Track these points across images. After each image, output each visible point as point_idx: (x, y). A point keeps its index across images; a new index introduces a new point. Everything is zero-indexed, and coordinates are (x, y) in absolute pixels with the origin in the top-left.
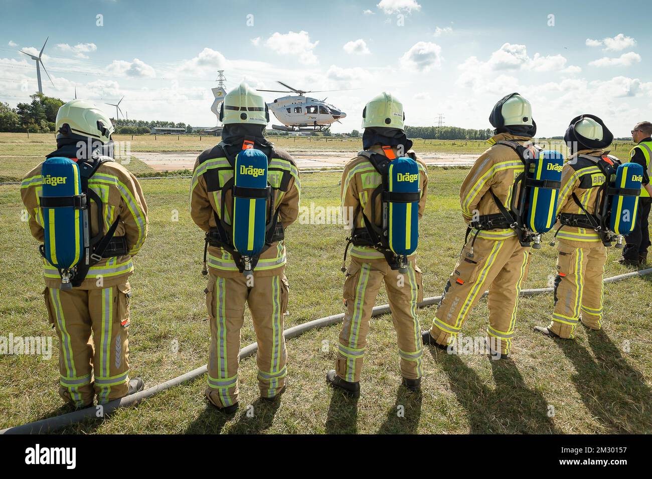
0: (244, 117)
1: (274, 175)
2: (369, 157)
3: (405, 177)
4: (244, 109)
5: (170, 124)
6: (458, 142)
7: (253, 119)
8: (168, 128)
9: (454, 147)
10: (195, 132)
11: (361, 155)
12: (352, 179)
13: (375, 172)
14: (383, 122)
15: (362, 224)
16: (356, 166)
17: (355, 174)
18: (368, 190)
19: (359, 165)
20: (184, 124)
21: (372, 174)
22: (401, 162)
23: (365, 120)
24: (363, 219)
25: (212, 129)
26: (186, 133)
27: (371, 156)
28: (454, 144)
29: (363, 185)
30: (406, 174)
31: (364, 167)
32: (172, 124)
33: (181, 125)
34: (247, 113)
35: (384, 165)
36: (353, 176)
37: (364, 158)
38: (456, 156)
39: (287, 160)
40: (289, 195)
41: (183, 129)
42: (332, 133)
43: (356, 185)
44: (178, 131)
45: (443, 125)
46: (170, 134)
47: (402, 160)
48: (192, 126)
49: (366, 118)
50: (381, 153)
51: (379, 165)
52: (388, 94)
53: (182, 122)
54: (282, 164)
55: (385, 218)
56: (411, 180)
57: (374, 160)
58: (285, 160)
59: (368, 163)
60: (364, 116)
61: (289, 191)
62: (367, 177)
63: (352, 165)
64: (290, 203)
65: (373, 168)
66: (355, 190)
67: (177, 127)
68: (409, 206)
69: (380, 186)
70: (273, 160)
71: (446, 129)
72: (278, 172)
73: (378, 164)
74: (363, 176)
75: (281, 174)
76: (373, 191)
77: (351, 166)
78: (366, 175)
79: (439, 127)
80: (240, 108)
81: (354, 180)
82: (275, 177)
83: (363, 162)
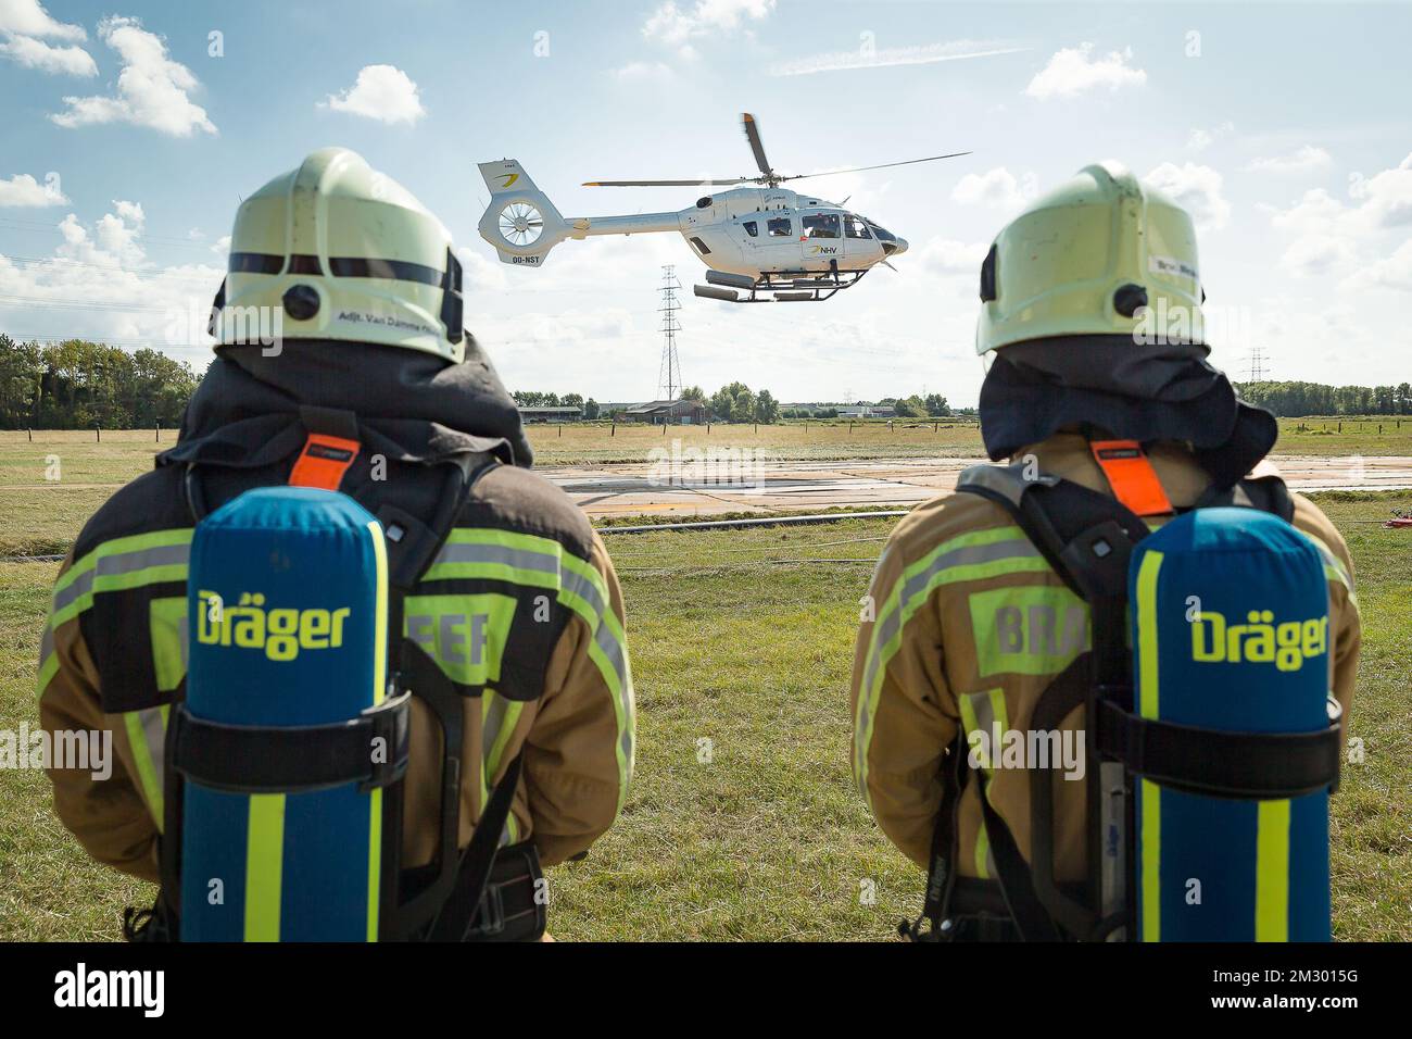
0: (301, 304)
1: (460, 619)
2: (1016, 498)
3: (1244, 638)
4: (308, 264)
5: (547, 398)
6: (1315, 423)
7: (354, 317)
8: (542, 408)
9: (1303, 435)
10: (605, 415)
11: (971, 487)
12: (919, 614)
13: (1047, 581)
14: (1102, 307)
15: (979, 859)
16: (943, 549)
17: (936, 593)
18: (1008, 682)
19: (959, 542)
20: (579, 398)
21: (1034, 595)
22: (1213, 538)
23: (993, 314)
24: (983, 833)
25: (643, 407)
26: (584, 418)
27: (1024, 498)
28: (1302, 429)
29: (981, 655)
30: (1253, 616)
31: (989, 553)
32: (552, 399)
33: (573, 399)
34: (325, 285)
35: (1102, 549)
36: (921, 598)
37: (984, 507)
38: (1318, 462)
39: (544, 533)
40: (561, 710)
41: (576, 409)
42: (952, 408)
43: (940, 647)
44: (563, 415)
45: (1266, 378)
46: (545, 421)
47: (1219, 531)
48: (598, 400)
49: (1003, 302)
50: (1085, 477)
51: (1072, 549)
52: (1116, 169)
53: (575, 393)
54: (509, 556)
55: (1114, 851)
56: (1283, 654)
57: (1045, 520)
58: (534, 532)
59: (1012, 533)
60: (989, 291)
61: (557, 695)
62: (1002, 613)
63: (924, 538)
64: (571, 746)
65: (1038, 563)
66: (934, 671)
67: (562, 405)
68: (1274, 819)
69: (1081, 663)
70: (459, 536)
71: (1273, 388)
72: (487, 603)
73: (1067, 541)
74: (983, 608)
75: (498, 612)
76: (1037, 693)
77: (914, 545)
78: (998, 597)
79: (1252, 384)
80: (287, 262)
81: (930, 618)
82: (464, 629)
83: (980, 525)
